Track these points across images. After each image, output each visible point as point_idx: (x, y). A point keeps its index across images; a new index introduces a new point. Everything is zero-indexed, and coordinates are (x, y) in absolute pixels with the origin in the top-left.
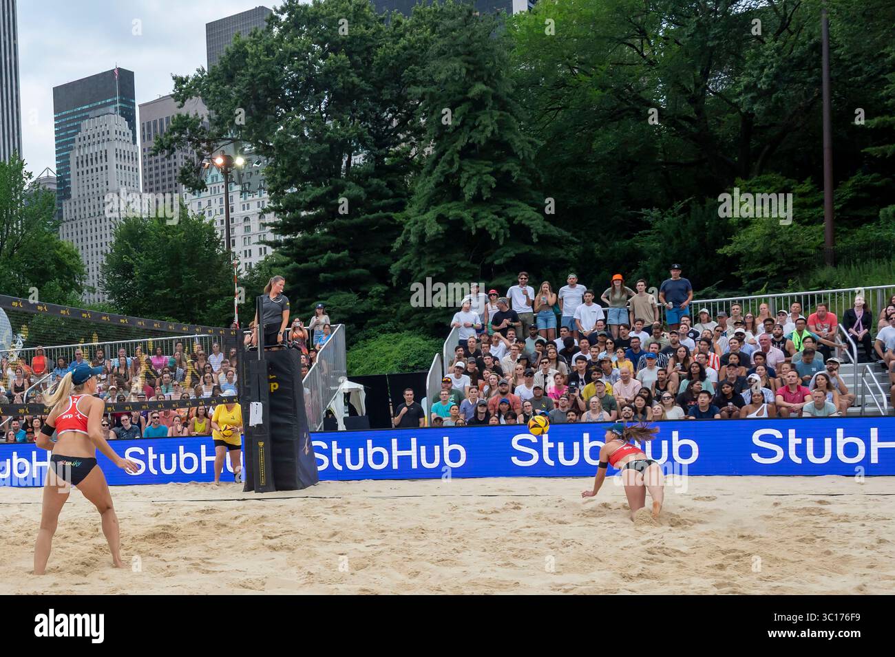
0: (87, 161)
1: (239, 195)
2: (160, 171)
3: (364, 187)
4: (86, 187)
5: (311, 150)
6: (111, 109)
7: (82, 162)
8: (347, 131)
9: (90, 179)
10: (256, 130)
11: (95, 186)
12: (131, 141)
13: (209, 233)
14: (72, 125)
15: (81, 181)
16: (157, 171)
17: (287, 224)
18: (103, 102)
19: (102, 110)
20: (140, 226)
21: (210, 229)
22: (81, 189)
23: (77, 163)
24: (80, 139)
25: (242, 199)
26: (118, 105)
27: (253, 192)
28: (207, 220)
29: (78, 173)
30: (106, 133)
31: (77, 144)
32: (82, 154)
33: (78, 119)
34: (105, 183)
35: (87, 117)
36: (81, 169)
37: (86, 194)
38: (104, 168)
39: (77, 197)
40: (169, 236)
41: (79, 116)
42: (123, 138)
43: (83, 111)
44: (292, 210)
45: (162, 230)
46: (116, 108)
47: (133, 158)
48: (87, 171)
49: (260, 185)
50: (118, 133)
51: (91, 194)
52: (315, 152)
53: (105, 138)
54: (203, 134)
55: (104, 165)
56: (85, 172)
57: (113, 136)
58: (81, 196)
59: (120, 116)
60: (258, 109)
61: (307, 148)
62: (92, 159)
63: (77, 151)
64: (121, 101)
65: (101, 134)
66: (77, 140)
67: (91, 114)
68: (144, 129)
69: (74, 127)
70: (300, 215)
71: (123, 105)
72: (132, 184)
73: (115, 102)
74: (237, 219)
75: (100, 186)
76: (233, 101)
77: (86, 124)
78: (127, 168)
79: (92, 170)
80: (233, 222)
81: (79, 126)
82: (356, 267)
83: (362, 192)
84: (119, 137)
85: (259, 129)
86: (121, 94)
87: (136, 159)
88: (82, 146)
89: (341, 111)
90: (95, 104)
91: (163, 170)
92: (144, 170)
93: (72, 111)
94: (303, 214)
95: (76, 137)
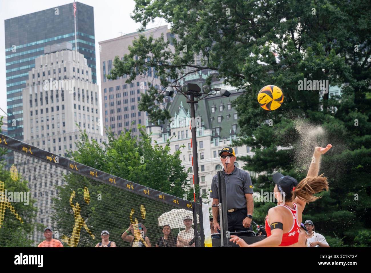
0: (41, 99)
1: (209, 141)
2: (123, 113)
3: (344, 122)
4: (40, 128)
5: (284, 79)
6: (69, 45)
7: (36, 100)
8: (323, 60)
9: (45, 120)
10: (224, 57)
11: (51, 127)
12: (90, 80)
13: (175, 166)
14: (25, 60)
15: (34, 121)
16: (119, 114)
17: (261, 160)
18: (60, 37)
19: (58, 46)
20: (97, 157)
21: (176, 163)
22: (34, 130)
23: (31, 101)
24: (34, 75)
25: (213, 145)
26: (76, 41)
27: (224, 138)
28: (172, 152)
29: (32, 112)
30: (62, 70)
31: (30, 81)
32: (36, 92)
33: (31, 55)
34: (61, 125)
35: (42, 53)
36: (34, 109)
37: (40, 136)
38: (60, 108)
39: (29, 139)
40: (130, 168)
41: (33, 51)
42: (82, 76)
43: (37, 46)
44: (267, 144)
45: (121, 161)
46: (74, 45)
47: (92, 98)
48: (42, 110)
49: (232, 131)
50: (76, 70)
51: (45, 135)
52: (288, 81)
53: (62, 75)
54: (167, 58)
55: (60, 104)
56: (39, 112)
57: (71, 73)
58: (35, 137)
59: (78, 53)
60: (225, 35)
61: (279, 77)
62: (47, 98)
63: (30, 89)
64: (80, 37)
65: (57, 71)
66: (31, 77)
67: (47, 49)
68: (104, 68)
69: (28, 63)
70: (276, 149)
71: (82, 41)
72: (91, 126)
73: (72, 38)
74: (208, 167)
75: (56, 126)
76: (198, 25)
77: (40, 60)
78: (86, 109)
79: (47, 109)
80: (203, 170)
81: (33, 62)
82: (341, 208)
83: (342, 126)
84: (77, 75)
85: (227, 57)
86: (80, 29)
87: (96, 99)
88: (36, 83)
89: (316, 39)
90: (51, 40)
91: (126, 113)
92: (105, 112)
93: (25, 46)
94: (279, 148)
95: (30, 74)
